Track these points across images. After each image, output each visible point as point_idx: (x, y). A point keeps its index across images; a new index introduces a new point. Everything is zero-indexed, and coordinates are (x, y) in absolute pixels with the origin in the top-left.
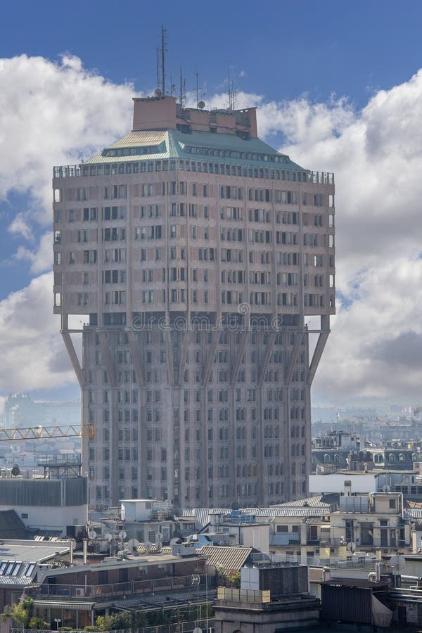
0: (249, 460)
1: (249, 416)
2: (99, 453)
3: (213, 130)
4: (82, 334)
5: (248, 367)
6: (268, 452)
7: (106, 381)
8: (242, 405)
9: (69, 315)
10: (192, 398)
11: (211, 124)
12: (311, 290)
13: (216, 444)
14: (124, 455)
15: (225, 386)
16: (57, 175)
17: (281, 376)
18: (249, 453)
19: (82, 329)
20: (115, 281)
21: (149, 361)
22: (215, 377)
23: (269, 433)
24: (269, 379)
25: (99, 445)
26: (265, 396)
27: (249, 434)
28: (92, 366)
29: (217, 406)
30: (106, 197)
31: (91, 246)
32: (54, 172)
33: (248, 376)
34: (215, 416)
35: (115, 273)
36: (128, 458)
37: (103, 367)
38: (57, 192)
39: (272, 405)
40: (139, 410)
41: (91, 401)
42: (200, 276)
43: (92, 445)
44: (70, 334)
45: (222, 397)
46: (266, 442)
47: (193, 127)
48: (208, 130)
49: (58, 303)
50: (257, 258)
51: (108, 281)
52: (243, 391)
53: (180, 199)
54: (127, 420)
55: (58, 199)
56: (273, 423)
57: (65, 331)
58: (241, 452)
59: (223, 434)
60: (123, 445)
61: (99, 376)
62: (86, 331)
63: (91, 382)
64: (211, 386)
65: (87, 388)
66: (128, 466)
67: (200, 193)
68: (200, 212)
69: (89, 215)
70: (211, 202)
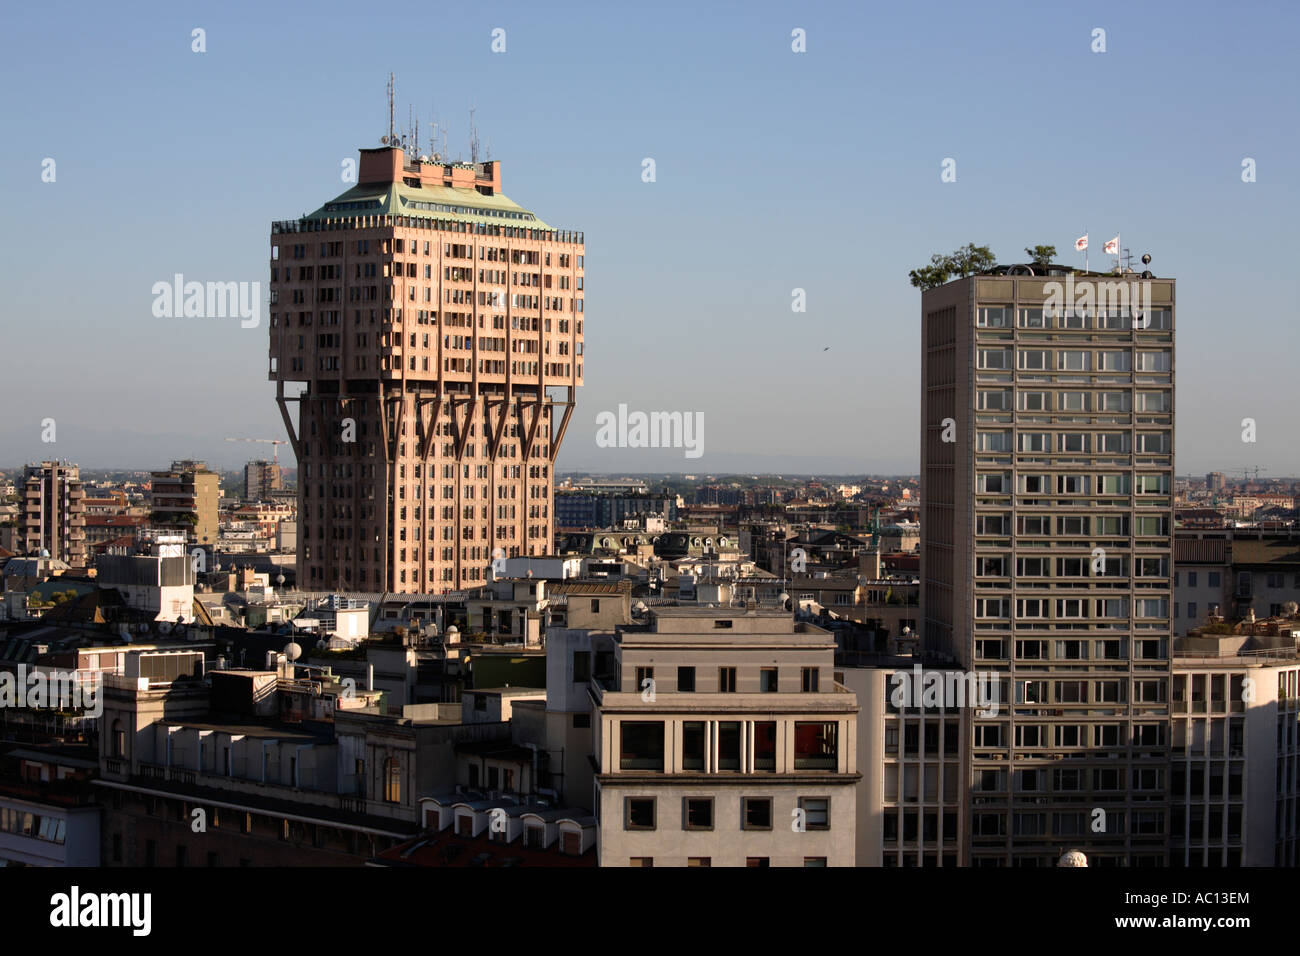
0: (479, 542)
1: (479, 494)
2: (314, 531)
3: (449, 184)
4: (299, 402)
5: (478, 441)
6: (502, 532)
7: (321, 454)
8: (471, 482)
9: (285, 382)
10: (410, 472)
11: (445, 178)
12: (554, 357)
13: (438, 524)
15: (451, 460)
16: (276, 231)
17: (519, 451)
18: (478, 533)
19: (299, 397)
20: (330, 345)
22: (439, 450)
23: (503, 512)
24: (502, 454)
25: (314, 523)
26: (498, 473)
27: (478, 513)
28: (308, 438)
29: (440, 483)
30: (323, 256)
31: (307, 308)
32: (273, 228)
33: (479, 451)
34: (438, 492)
35: (330, 336)
36: (342, 537)
37: (319, 439)
38: (276, 249)
39: (509, 482)
40: (354, 485)
41: (307, 475)
42: (419, 341)
43: (306, 523)
44: (286, 402)
45: (448, 472)
46: (498, 523)
47: (423, 181)
48: (442, 184)
49: (274, 368)
50: (489, 322)
51: (323, 346)
52: (471, 468)
53: (398, 258)
54: (342, 496)
55: (276, 256)
56: (508, 502)
57: (281, 400)
58: (469, 534)
59: (447, 513)
60: (337, 523)
61: (315, 448)
62: (303, 399)
63: (307, 454)
64: (430, 461)
65: (302, 459)
66: (341, 545)
67: (420, 251)
68: (421, 272)
69: (305, 274)
70: (433, 261)
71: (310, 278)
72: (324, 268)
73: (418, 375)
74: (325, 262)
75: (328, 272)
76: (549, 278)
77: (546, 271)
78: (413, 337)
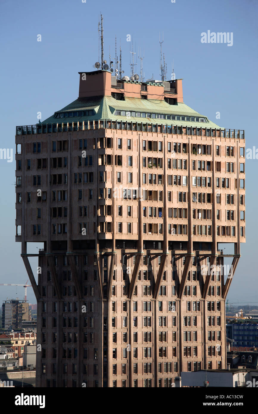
0: (171, 359)
1: (170, 323)
2: (49, 352)
3: (145, 97)
4: (38, 257)
5: (169, 284)
6: (188, 351)
7: (55, 295)
8: (164, 314)
10: (119, 307)
11: (142, 92)
12: (223, 222)
13: (141, 345)
14: (67, 354)
15: (149, 298)
16: (19, 133)
17: (199, 291)
18: (170, 352)
19: (38, 253)
20: (60, 215)
21: (86, 278)
23: (188, 336)
25: (50, 346)
26: (184, 307)
27: (170, 337)
28: (45, 283)
29: (141, 315)
30: (54, 151)
32: (17, 130)
33: (169, 291)
34: (140, 322)
35: (60, 209)
36: (70, 357)
37: (53, 284)
38: (19, 146)
39: (192, 314)
41: (44, 311)
42: (125, 212)
43: (43, 346)
44: (29, 258)
45: (147, 307)
46: (184, 344)
47: (126, 95)
48: (140, 97)
49: (20, 233)
50: (175, 197)
51: (55, 216)
52: (164, 303)
53: (108, 152)
54: (70, 326)
55: (19, 151)
56: (192, 329)
57: (25, 256)
58: (163, 353)
59: (147, 337)
60: (66, 346)
61: (50, 292)
62: (41, 255)
63: (44, 295)
64: (134, 299)
65: (41, 300)
67: (125, 146)
68: (125, 161)
69: (42, 164)
70: (134, 154)
71: (45, 167)
72: (55, 159)
73: (125, 236)
74: (56, 155)
75: (58, 163)
76: (219, 164)
77: (217, 159)
78: (121, 208)
